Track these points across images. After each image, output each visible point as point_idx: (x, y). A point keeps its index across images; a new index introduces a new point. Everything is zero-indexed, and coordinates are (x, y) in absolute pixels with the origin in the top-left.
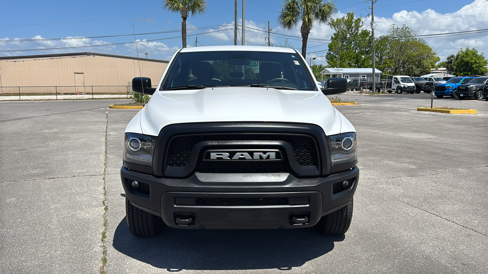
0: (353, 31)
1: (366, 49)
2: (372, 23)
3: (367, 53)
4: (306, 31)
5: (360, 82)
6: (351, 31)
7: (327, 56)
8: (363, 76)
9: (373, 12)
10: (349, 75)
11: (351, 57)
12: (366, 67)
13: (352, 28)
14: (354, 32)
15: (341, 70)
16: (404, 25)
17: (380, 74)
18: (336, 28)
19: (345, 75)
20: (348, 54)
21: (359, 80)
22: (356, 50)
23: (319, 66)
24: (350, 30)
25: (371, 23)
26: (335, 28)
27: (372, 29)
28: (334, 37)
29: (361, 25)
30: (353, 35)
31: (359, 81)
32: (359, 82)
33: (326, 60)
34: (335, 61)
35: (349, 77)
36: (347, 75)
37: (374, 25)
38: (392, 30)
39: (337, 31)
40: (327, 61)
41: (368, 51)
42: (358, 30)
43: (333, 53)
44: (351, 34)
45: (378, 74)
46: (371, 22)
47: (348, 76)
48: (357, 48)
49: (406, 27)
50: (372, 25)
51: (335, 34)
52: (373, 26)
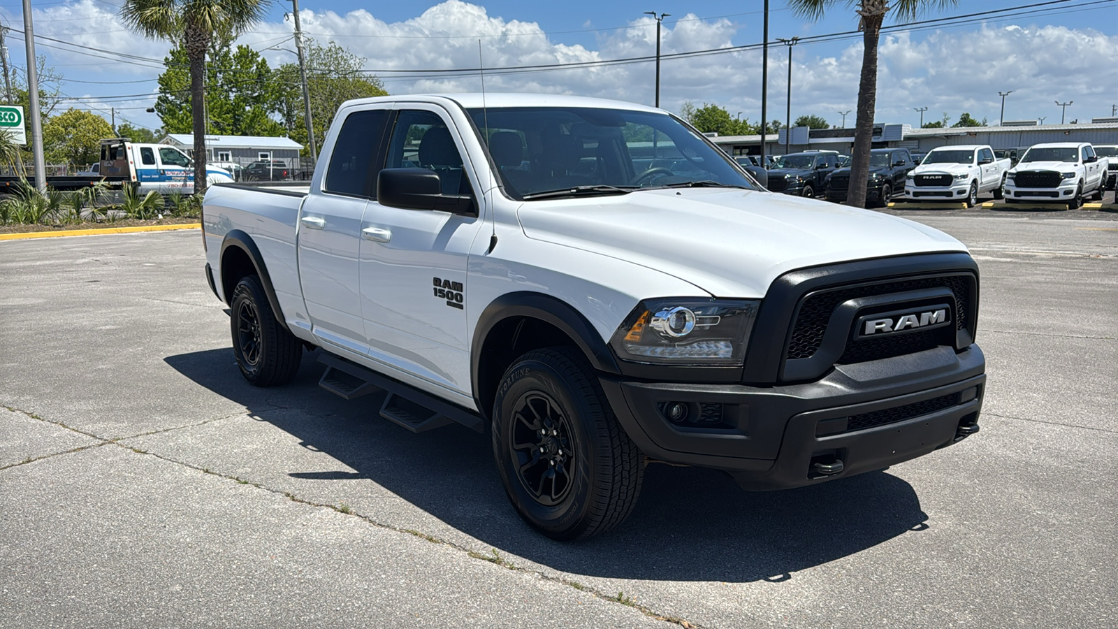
0: (217, 48)
1: (255, 92)
2: (298, 34)
3: (257, 100)
4: (200, 45)
5: (273, 169)
6: (213, 47)
7: (159, 104)
8: (262, 156)
9: (297, 9)
10: (230, 153)
11: (221, 108)
12: (258, 134)
13: (214, 41)
14: (220, 50)
15: (216, 140)
16: (333, 42)
17: (300, 150)
18: (174, 38)
19: (219, 153)
20: (212, 101)
21: (270, 165)
22: (230, 93)
23: (120, 127)
24: (210, 44)
25: (295, 34)
26: (171, 37)
27: (299, 48)
28: (171, 59)
29: (234, 35)
30: (217, 58)
31: (272, 167)
32: (269, 170)
33: (158, 115)
34: (180, 116)
35: (230, 158)
36: (224, 153)
37: (302, 39)
38: (308, 51)
39: (175, 46)
40: (161, 117)
41: (257, 96)
42: (228, 46)
43: (173, 97)
44: (213, 54)
45: (295, 150)
46: (294, 31)
47: (227, 155)
48: (231, 88)
49: (337, 47)
50: (299, 38)
51: (173, 53)
52: (301, 42)
